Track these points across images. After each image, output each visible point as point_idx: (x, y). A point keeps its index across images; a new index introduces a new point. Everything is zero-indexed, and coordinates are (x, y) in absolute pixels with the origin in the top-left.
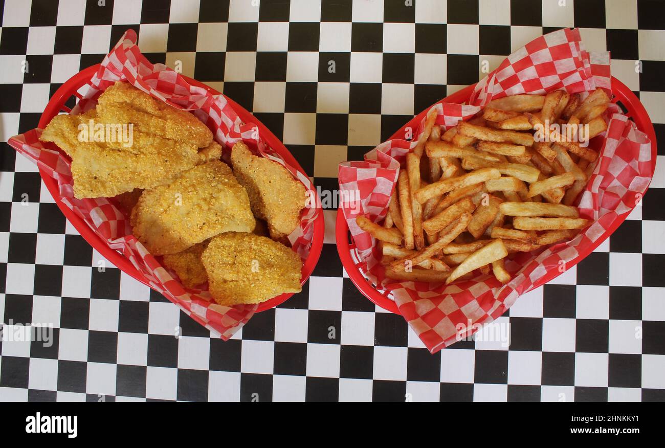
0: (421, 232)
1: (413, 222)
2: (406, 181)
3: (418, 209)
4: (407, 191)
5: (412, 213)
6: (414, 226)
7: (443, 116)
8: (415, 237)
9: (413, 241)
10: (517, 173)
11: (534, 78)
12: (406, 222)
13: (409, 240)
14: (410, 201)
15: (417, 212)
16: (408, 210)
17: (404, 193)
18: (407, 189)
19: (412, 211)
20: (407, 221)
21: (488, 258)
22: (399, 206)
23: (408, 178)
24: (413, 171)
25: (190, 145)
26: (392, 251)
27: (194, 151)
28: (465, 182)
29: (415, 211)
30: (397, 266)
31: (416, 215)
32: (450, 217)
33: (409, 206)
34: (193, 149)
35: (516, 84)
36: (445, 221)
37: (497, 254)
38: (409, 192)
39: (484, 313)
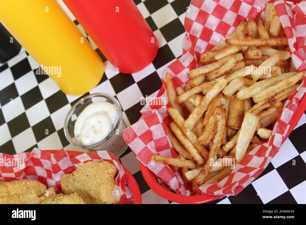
0: (203, 149)
1: (194, 146)
2: (176, 126)
3: (193, 136)
4: (179, 131)
5: (190, 141)
6: (195, 148)
7: (176, 77)
8: (200, 154)
9: (201, 157)
10: (238, 74)
11: (219, 23)
12: (189, 148)
13: (198, 158)
14: (184, 135)
15: (193, 139)
16: (185, 140)
17: (178, 133)
18: (179, 130)
19: (189, 140)
20: (189, 146)
21: (249, 129)
22: (182, 145)
23: (176, 124)
24: (176, 118)
25: (30, 193)
26: (193, 174)
27: (34, 195)
28: (207, 98)
29: (191, 139)
30: (198, 177)
31: (194, 141)
32: (212, 124)
33: (185, 137)
34: (33, 194)
35: (212, 34)
36: (210, 129)
37: (251, 122)
38: (181, 130)
39: (263, 158)
